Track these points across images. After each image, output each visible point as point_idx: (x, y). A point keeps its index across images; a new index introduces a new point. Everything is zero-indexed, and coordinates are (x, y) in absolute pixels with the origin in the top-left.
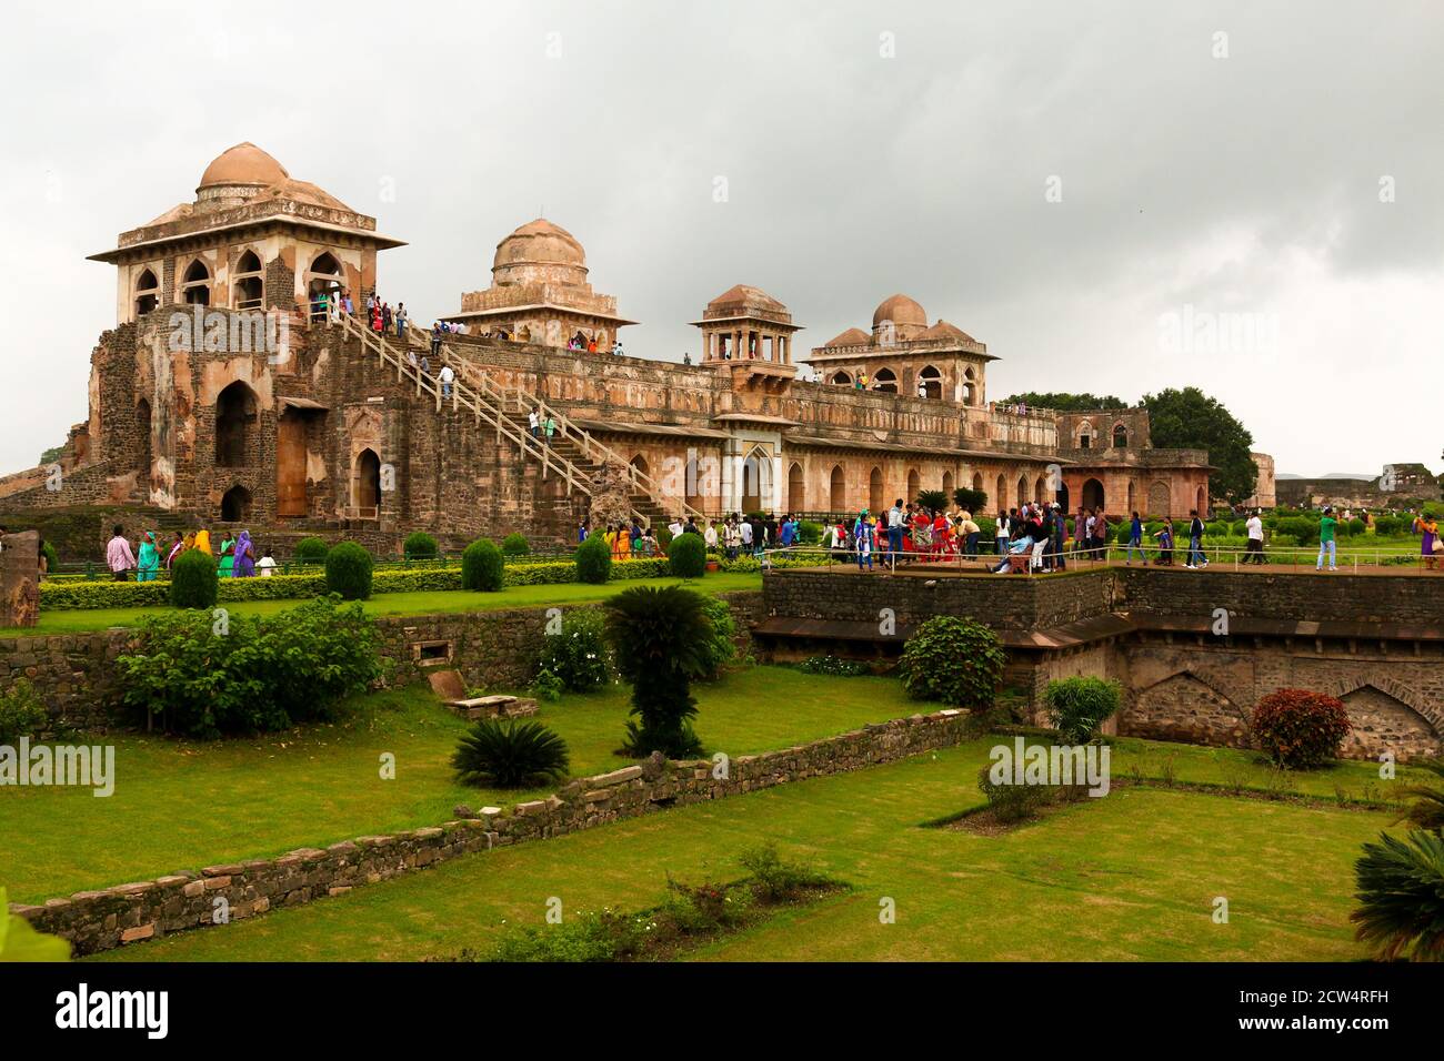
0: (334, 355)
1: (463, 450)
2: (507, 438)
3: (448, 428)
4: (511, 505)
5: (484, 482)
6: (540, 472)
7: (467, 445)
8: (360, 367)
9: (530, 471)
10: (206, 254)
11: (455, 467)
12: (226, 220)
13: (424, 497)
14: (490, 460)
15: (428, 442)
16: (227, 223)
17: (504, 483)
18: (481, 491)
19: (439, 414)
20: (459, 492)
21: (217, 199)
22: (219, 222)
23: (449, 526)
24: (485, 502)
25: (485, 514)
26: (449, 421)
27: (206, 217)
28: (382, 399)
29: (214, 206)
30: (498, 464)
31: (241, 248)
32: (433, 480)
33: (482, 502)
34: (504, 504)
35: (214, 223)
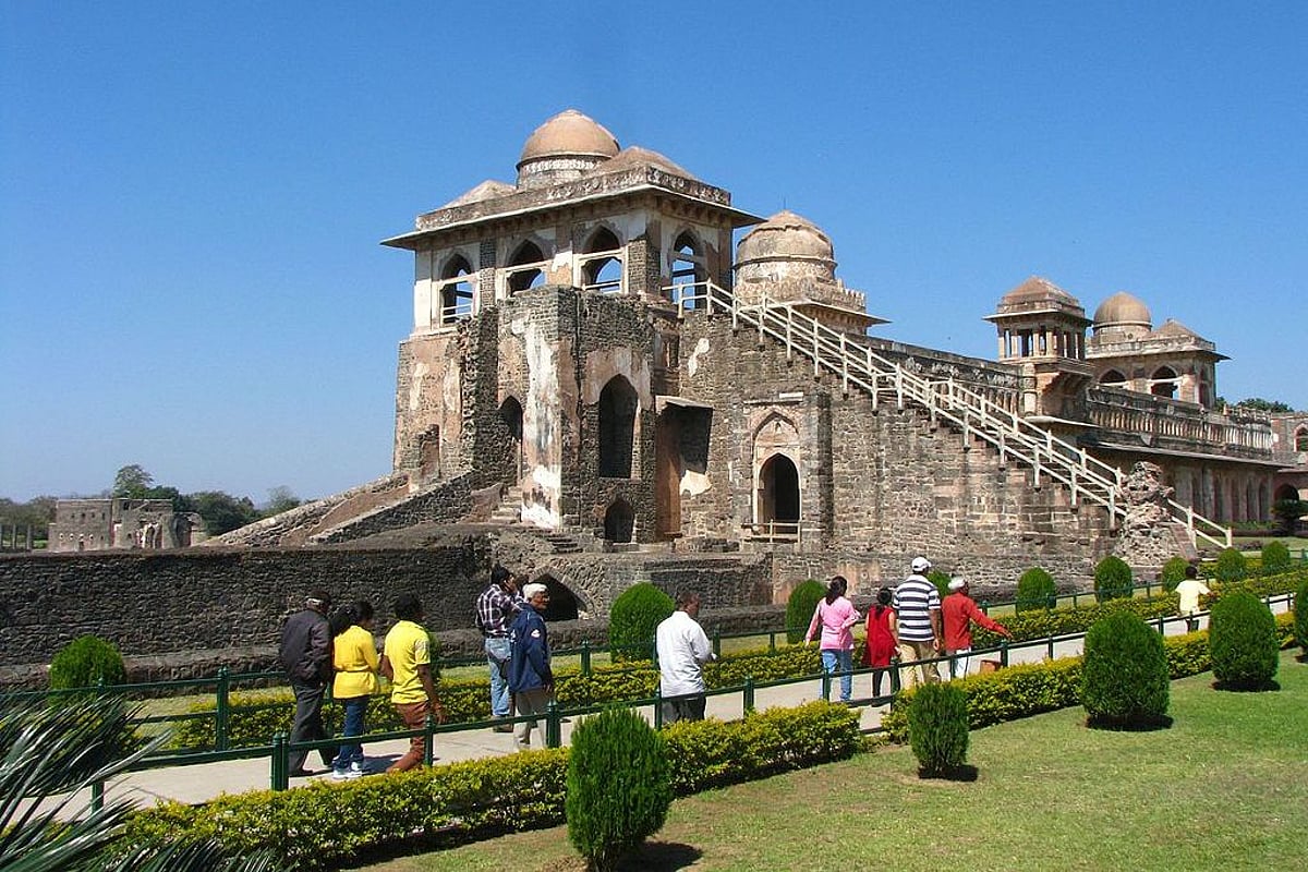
0: (718, 344)
1: (912, 453)
2: (978, 438)
3: (890, 428)
4: (991, 519)
5: (950, 491)
6: (1030, 478)
7: (919, 449)
8: (756, 359)
9: (1015, 476)
10: (540, 233)
11: (902, 474)
12: (569, 194)
13: (856, 510)
14: (956, 464)
15: (862, 443)
16: (570, 197)
17: (976, 493)
18: (943, 502)
19: (875, 413)
20: (909, 503)
21: (551, 172)
22: (559, 196)
23: (895, 544)
24: (950, 515)
25: (949, 530)
26: (891, 420)
27: (542, 192)
28: (801, 394)
29: (547, 180)
30: (966, 470)
31: (589, 225)
32: (869, 490)
33: (944, 515)
34: (978, 517)
35: (550, 197)
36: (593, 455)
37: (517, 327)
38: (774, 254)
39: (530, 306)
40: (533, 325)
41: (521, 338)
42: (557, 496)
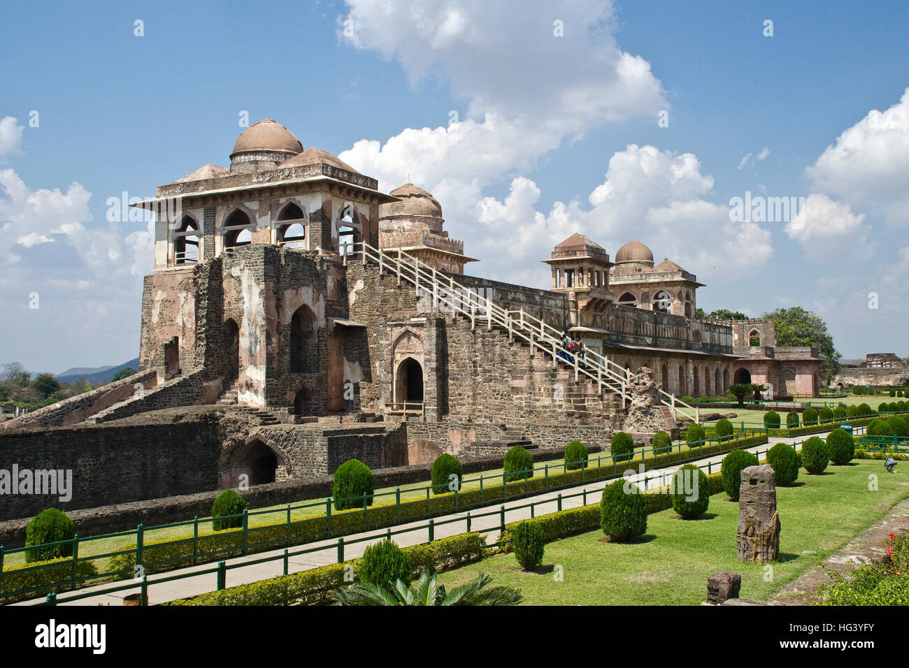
0: (370, 284)
1: (497, 359)
2: (539, 350)
3: (482, 342)
4: (547, 401)
5: (521, 383)
6: (571, 376)
7: (501, 356)
8: (395, 295)
9: (563, 374)
10: (248, 204)
11: (490, 371)
12: (268, 178)
13: (460, 395)
14: (524, 366)
15: (464, 352)
16: (269, 181)
17: (537, 385)
18: (516, 390)
19: (474, 332)
20: (495, 391)
21: (256, 162)
22: (261, 180)
23: (486, 417)
24: (521, 399)
25: (521, 408)
26: (484, 337)
27: (249, 176)
28: (425, 319)
29: (252, 167)
30: (531, 369)
31: (283, 201)
32: (469, 382)
33: (517, 399)
34: (538, 400)
35: (255, 180)
36: (287, 358)
37: (235, 271)
38: (402, 213)
39: (244, 258)
40: (247, 271)
41: (238, 280)
42: (263, 385)
